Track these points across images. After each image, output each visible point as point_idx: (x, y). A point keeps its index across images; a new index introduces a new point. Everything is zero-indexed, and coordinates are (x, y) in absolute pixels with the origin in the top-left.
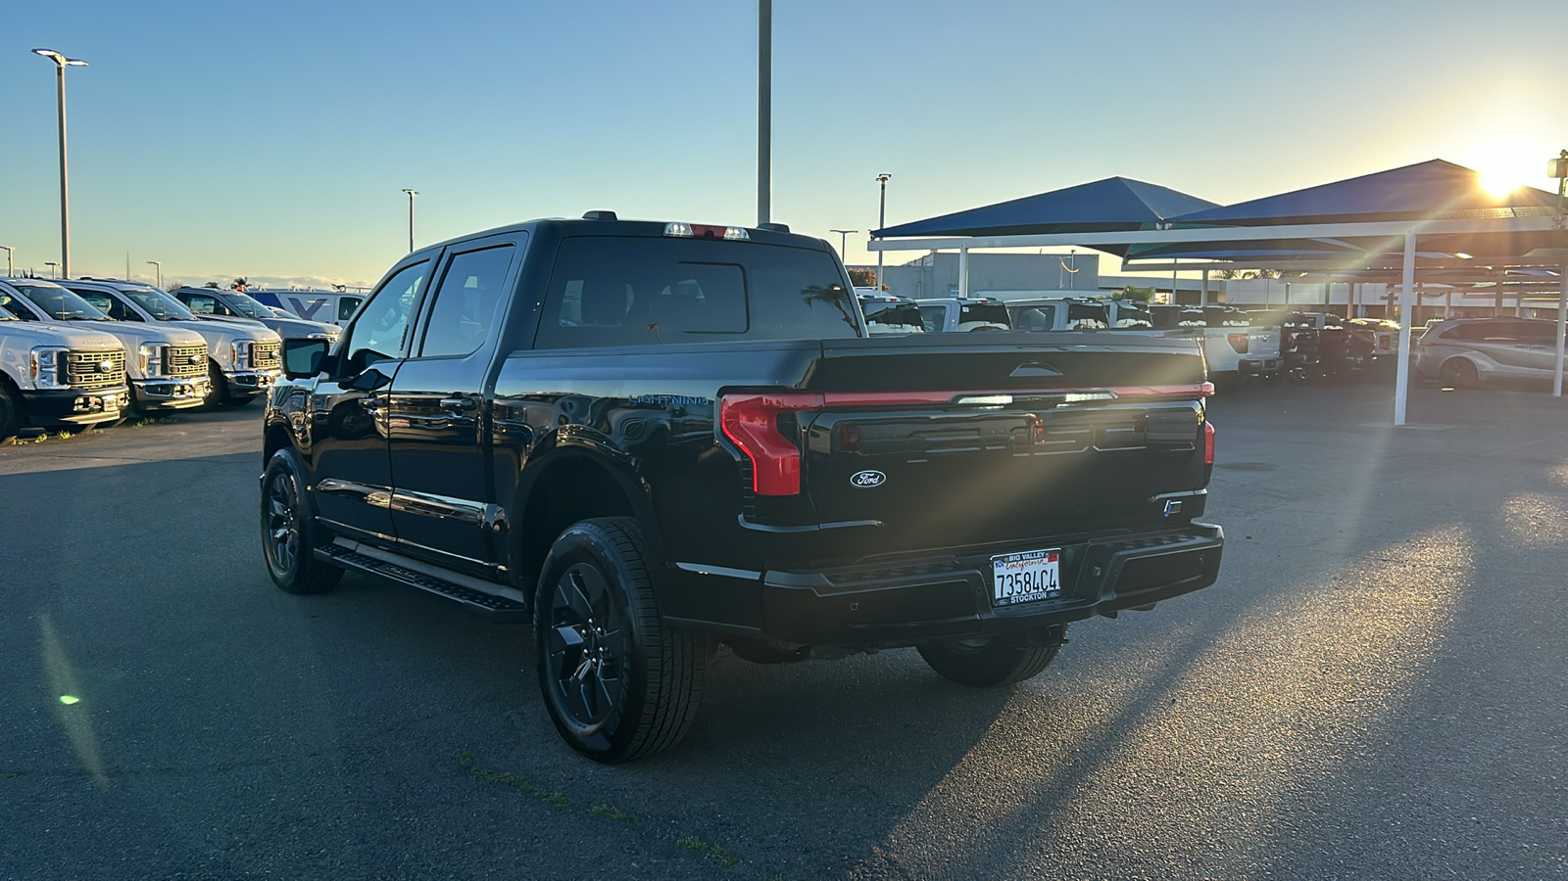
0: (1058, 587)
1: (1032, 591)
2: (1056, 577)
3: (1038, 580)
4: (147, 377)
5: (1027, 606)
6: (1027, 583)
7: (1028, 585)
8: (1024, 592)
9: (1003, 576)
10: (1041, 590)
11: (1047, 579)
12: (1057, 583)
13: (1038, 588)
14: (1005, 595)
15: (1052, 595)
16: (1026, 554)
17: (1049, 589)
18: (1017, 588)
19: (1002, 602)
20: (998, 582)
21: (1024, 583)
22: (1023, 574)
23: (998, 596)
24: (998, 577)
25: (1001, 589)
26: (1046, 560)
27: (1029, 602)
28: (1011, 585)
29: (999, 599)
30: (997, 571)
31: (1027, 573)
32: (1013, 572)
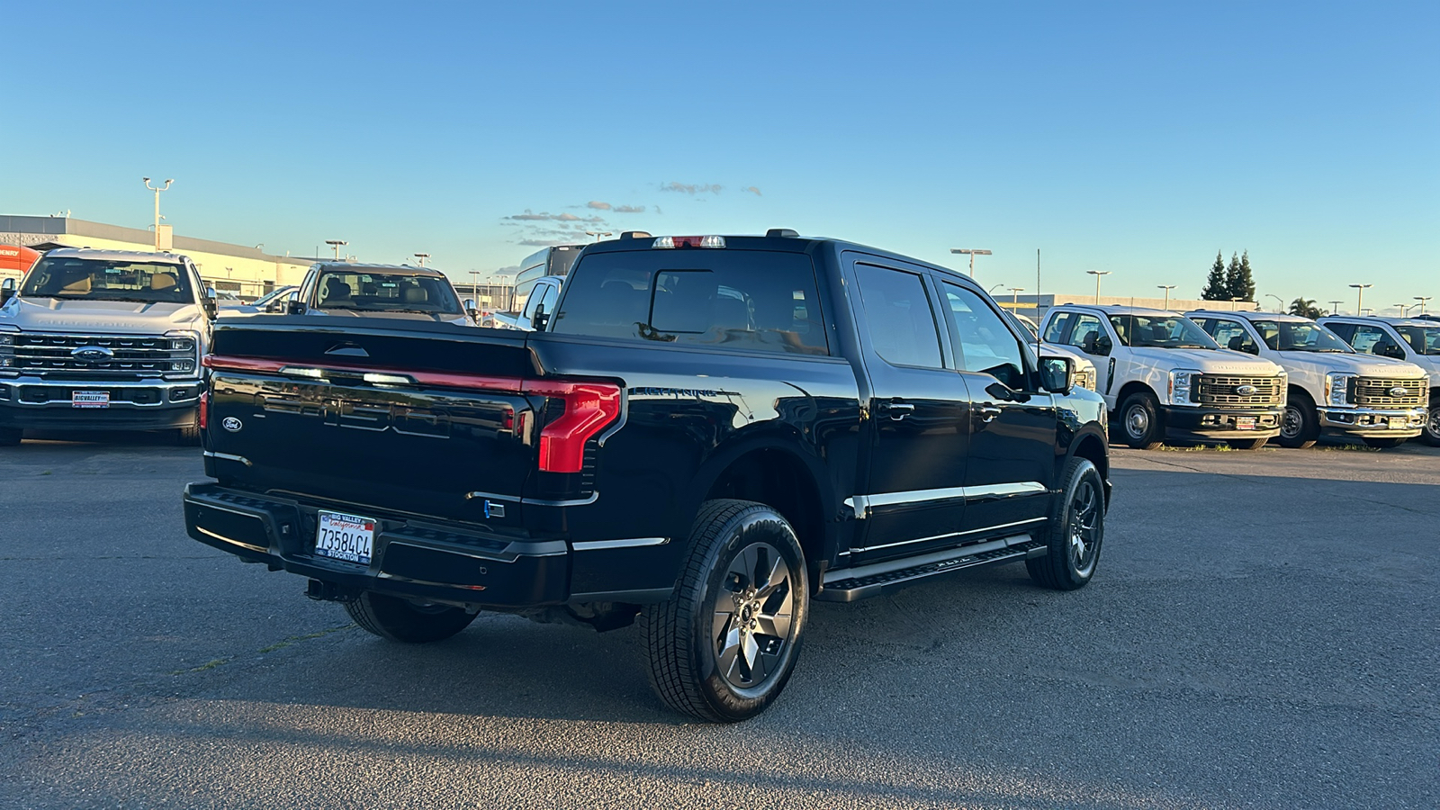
0: (370, 556)
1: (348, 551)
2: (370, 546)
3: (354, 543)
4: (1330, 405)
5: (341, 563)
6: (344, 542)
7: (344, 545)
8: (340, 550)
9: (326, 530)
10: (355, 553)
11: (361, 544)
12: (370, 552)
13: (353, 550)
14: (325, 547)
15: (364, 561)
16: (347, 516)
17: (362, 554)
18: (336, 544)
19: (321, 553)
20: (322, 533)
21: (341, 542)
22: (342, 533)
23: (319, 546)
24: (323, 530)
25: (324, 541)
26: (363, 527)
27: (341, 560)
28: (331, 539)
29: (319, 549)
30: (323, 524)
31: (345, 534)
32: (335, 529)
